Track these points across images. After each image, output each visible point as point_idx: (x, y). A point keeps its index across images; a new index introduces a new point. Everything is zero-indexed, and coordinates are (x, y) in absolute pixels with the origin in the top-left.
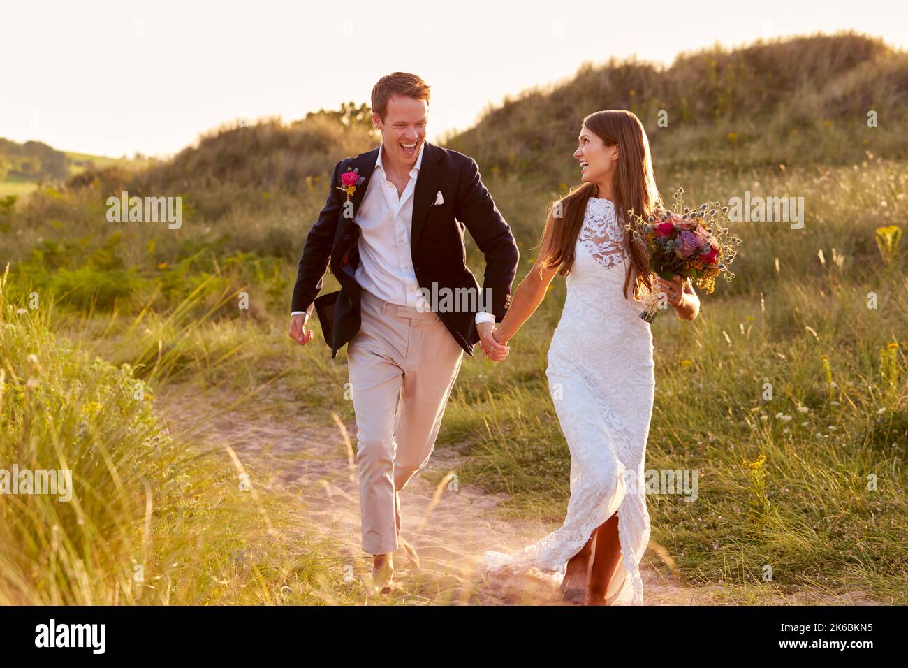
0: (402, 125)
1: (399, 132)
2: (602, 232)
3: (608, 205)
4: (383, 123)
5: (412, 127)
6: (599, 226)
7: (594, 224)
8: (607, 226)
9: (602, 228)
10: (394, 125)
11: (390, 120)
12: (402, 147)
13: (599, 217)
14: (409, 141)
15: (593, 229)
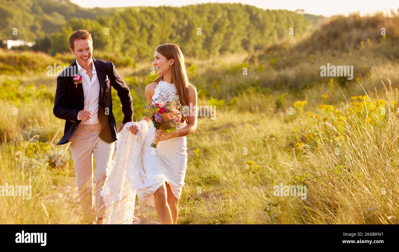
0: (81, 50)
1: (79, 54)
3: (168, 84)
4: (74, 51)
5: (85, 51)
6: (165, 93)
7: (162, 92)
10: (78, 51)
11: (76, 50)
12: (83, 59)
13: (165, 90)
14: (85, 56)
15: (162, 94)
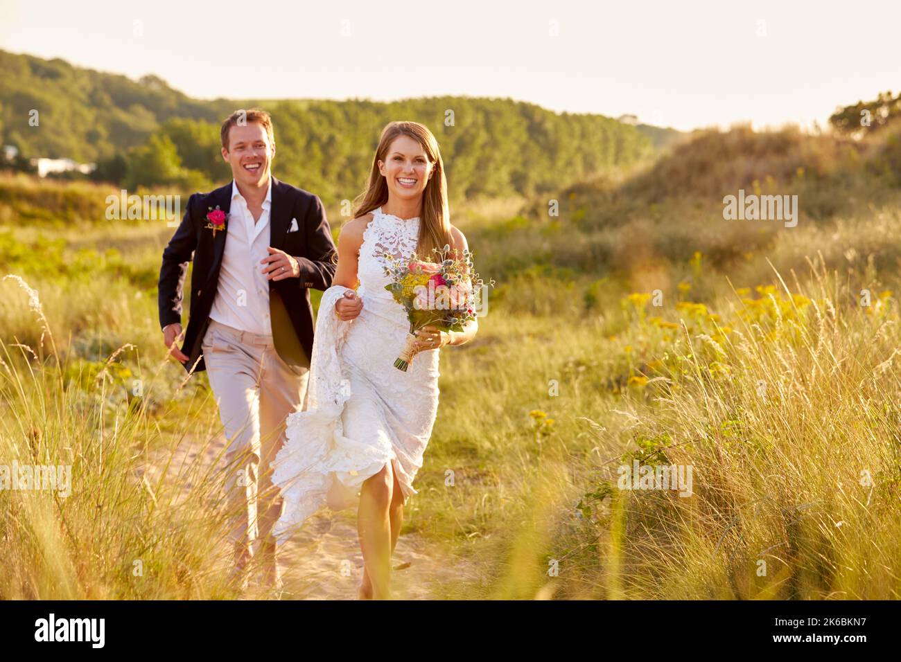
1: (238, 154)
2: (394, 250)
3: (398, 222)
5: (250, 147)
8: (398, 244)
9: (394, 246)
10: (236, 149)
12: (247, 167)
13: (390, 234)
15: (385, 246)
